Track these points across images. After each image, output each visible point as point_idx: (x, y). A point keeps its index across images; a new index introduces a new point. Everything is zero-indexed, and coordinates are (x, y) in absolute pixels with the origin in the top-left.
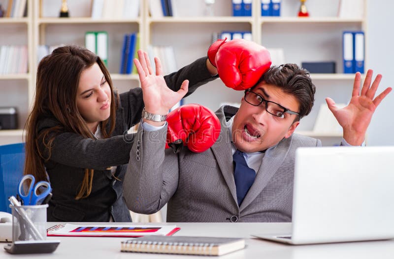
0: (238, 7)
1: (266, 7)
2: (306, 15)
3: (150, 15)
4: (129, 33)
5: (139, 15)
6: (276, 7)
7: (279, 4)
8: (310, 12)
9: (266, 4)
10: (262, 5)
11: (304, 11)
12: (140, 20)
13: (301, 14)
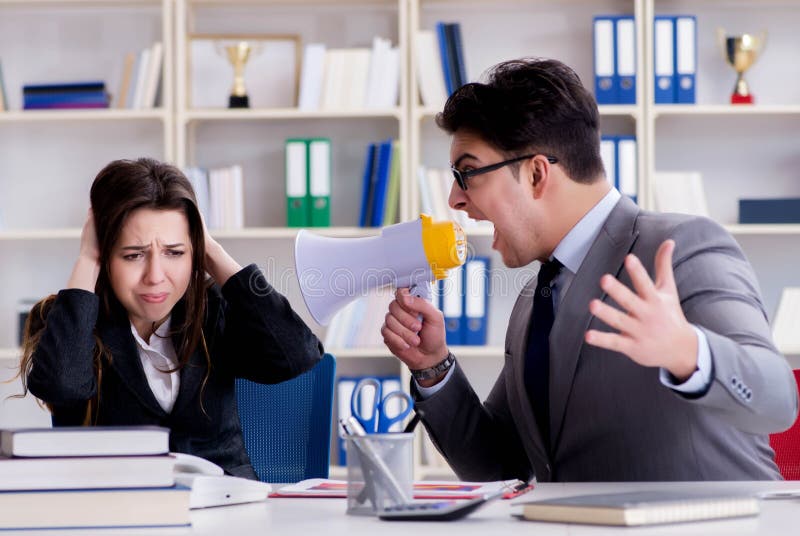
0: (606, 85)
1: (664, 84)
2: (747, 100)
3: (421, 102)
4: (378, 141)
5: (398, 103)
6: (686, 84)
7: (692, 77)
8: (756, 92)
9: (666, 77)
10: (657, 79)
11: (743, 91)
12: (401, 113)
13: (738, 99)
